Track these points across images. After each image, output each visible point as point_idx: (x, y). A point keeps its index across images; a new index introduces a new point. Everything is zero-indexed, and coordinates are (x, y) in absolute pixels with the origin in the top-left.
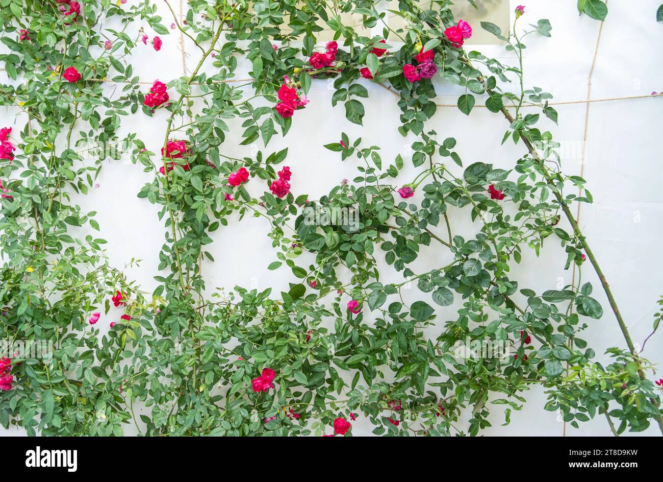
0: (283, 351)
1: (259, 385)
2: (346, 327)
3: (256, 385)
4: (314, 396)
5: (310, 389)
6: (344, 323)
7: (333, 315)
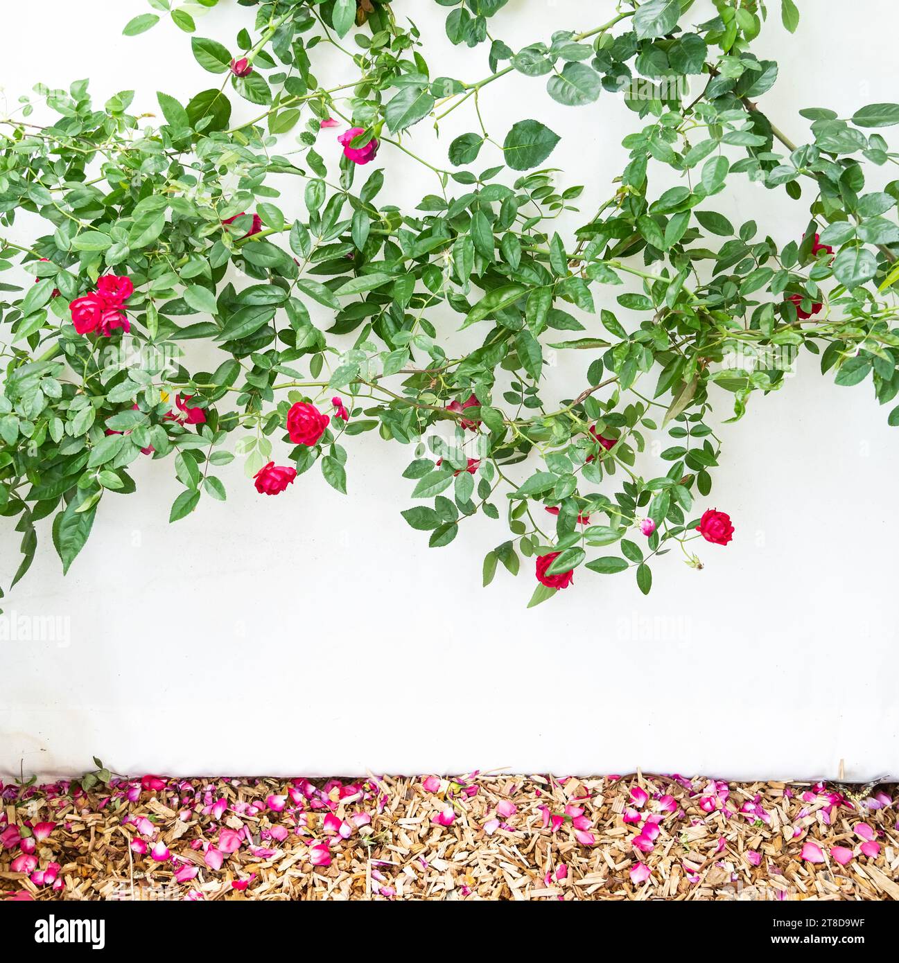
0: (153, 227)
1: (88, 313)
2: (336, 202)
3: (82, 313)
4: (243, 371)
5: (236, 356)
6: (330, 193)
7: (303, 173)
